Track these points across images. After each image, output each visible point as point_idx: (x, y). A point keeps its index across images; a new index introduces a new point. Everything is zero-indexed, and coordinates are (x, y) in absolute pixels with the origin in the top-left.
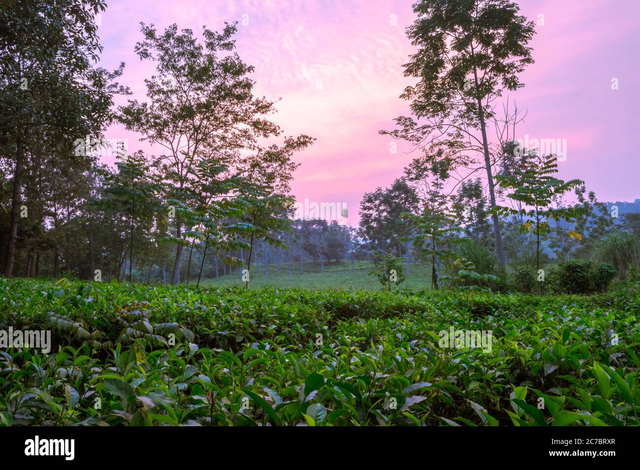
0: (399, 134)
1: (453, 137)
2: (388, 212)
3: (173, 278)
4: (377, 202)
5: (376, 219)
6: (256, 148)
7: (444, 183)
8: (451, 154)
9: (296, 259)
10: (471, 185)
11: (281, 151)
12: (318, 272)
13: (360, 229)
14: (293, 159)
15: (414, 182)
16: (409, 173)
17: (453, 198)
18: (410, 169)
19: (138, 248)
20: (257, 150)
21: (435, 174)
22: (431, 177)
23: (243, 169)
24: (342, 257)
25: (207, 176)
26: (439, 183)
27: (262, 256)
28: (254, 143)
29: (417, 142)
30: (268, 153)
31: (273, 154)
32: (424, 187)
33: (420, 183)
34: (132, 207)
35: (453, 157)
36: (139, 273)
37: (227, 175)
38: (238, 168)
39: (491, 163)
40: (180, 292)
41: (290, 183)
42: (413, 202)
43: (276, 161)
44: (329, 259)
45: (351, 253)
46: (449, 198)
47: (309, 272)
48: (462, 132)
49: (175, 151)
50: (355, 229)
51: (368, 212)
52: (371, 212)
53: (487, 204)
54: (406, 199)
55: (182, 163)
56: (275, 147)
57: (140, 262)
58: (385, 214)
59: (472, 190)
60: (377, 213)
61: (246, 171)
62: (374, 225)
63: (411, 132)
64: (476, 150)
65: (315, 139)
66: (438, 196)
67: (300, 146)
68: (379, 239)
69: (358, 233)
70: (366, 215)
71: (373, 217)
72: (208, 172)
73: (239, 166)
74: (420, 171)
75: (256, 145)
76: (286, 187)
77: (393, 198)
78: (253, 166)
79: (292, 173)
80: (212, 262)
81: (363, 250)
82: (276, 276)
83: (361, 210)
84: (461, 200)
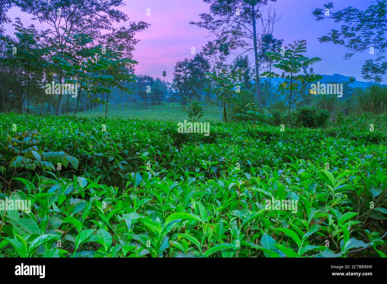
0: (202, 25)
1: (235, 29)
2: (191, 74)
3: (57, 111)
4: (185, 67)
5: (183, 78)
6: (111, 29)
7: (226, 57)
8: (234, 39)
9: (134, 100)
10: (242, 60)
11: (127, 31)
12: (147, 109)
13: (174, 84)
14: (135, 37)
15: (208, 56)
16: (205, 50)
17: (231, 67)
18: (206, 48)
19: (34, 92)
20: (112, 30)
21: (221, 52)
22: (218, 54)
23: (103, 42)
24: (162, 100)
25: (79, 44)
26: (223, 57)
27: (113, 98)
28: (110, 25)
29: (212, 30)
30: (119, 32)
31: (122, 33)
32: (214, 59)
33: (212, 57)
34: (28, 64)
35: (235, 41)
36: (35, 108)
37: (92, 45)
38: (99, 41)
39: (258, 46)
40: (63, 121)
41: (133, 52)
42: (206, 68)
43: (124, 38)
44: (154, 101)
45: (167, 98)
46: (228, 67)
47: (142, 109)
48: (241, 26)
49: (57, 28)
50: (170, 84)
51: (179, 73)
52: (181, 73)
53: (251, 72)
54: (202, 66)
55: (62, 37)
56: (124, 28)
57: (36, 101)
58: (189, 75)
59: (242, 63)
60: (184, 74)
61: (104, 43)
62: (182, 81)
63: (210, 24)
64: (250, 38)
65: (150, 25)
66: (222, 65)
67: (140, 29)
68: (185, 90)
69: (172, 86)
70: (177, 75)
71: (181, 77)
72: (80, 42)
73: (100, 40)
74: (212, 49)
75: (111, 27)
76: (130, 55)
77: (194, 65)
78: (109, 41)
79: (134, 46)
80: (82, 102)
81: (175, 96)
82: (122, 110)
83: (174, 72)
84: (235, 68)
